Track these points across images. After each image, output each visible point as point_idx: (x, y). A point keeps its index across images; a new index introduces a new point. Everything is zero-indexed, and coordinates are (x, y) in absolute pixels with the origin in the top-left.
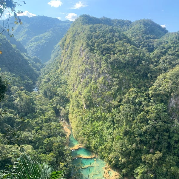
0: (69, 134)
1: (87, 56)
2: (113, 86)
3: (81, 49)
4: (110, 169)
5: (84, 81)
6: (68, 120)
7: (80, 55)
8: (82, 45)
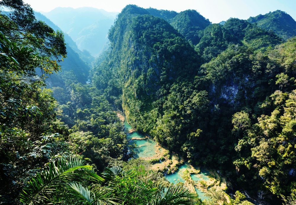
0: (123, 120)
1: (136, 47)
2: (162, 75)
3: (130, 40)
4: (160, 147)
5: (134, 72)
6: (121, 108)
7: (129, 46)
8: (131, 36)
